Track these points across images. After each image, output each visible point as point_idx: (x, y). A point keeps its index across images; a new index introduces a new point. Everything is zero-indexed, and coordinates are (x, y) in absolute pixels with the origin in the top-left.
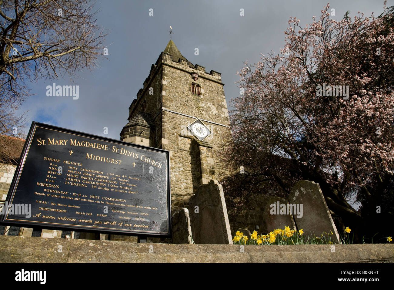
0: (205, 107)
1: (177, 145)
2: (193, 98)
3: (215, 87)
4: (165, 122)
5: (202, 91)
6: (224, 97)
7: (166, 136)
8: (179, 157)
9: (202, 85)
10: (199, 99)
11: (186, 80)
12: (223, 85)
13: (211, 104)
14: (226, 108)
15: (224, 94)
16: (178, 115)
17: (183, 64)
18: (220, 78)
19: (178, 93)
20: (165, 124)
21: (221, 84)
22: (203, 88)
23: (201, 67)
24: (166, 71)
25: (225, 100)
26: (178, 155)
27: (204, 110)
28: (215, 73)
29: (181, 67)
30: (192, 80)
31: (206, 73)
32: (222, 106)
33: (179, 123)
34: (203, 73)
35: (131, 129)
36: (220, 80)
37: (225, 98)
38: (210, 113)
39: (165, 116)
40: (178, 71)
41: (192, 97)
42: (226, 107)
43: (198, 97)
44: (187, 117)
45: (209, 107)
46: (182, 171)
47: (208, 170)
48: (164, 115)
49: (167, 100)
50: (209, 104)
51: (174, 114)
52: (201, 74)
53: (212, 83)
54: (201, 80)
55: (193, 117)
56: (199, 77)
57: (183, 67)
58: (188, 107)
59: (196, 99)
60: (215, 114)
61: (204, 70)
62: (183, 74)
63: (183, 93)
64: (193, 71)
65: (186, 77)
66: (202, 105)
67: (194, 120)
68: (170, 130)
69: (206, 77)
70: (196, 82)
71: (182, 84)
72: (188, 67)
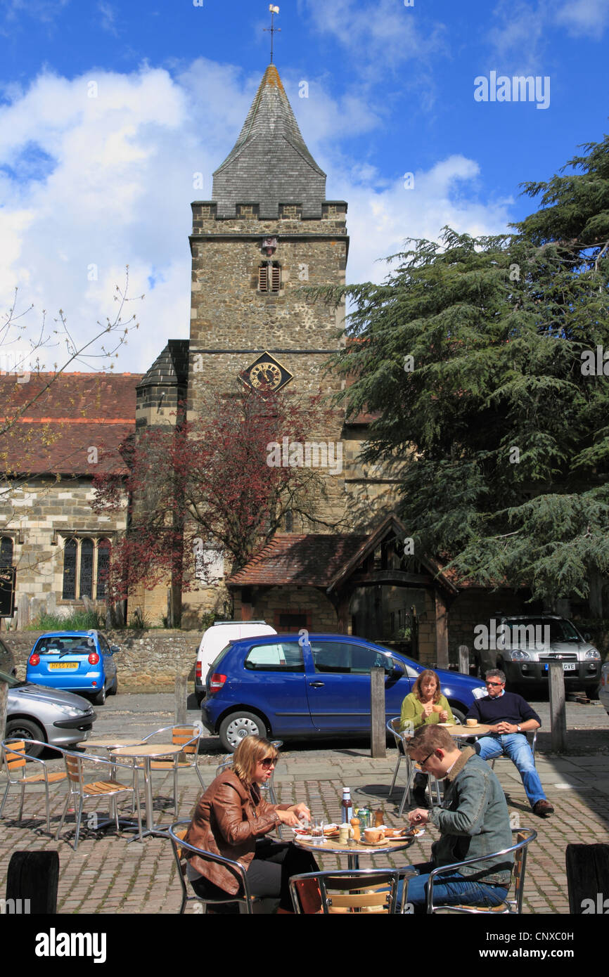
0: (288, 316)
2: (259, 304)
3: (322, 253)
4: (193, 378)
5: (284, 276)
7: (194, 405)
9: (284, 260)
10: (272, 302)
11: (247, 260)
12: (346, 239)
13: (305, 304)
16: (221, 356)
17: (243, 218)
18: (341, 218)
19: (225, 302)
20: (194, 382)
21: (339, 239)
22: (288, 269)
24: (200, 255)
27: (284, 324)
28: (330, 210)
29: (235, 229)
30: (263, 258)
31: (303, 219)
32: (330, 303)
33: (221, 371)
34: (294, 222)
35: (145, 391)
36: (341, 224)
38: (298, 328)
41: (257, 301)
43: (272, 298)
44: (239, 355)
45: (296, 315)
49: (199, 327)
50: (299, 307)
51: (213, 355)
52: (288, 227)
53: (314, 244)
54: (286, 246)
55: (256, 349)
56: (281, 240)
57: (242, 227)
58: (245, 330)
59: (267, 303)
60: (310, 327)
61: (298, 212)
62: (241, 246)
63: (237, 298)
64: (267, 227)
65: (248, 252)
66: (282, 313)
67: (255, 357)
68: (203, 392)
69: (301, 231)
70: (273, 258)
71: (234, 276)
72: (256, 221)
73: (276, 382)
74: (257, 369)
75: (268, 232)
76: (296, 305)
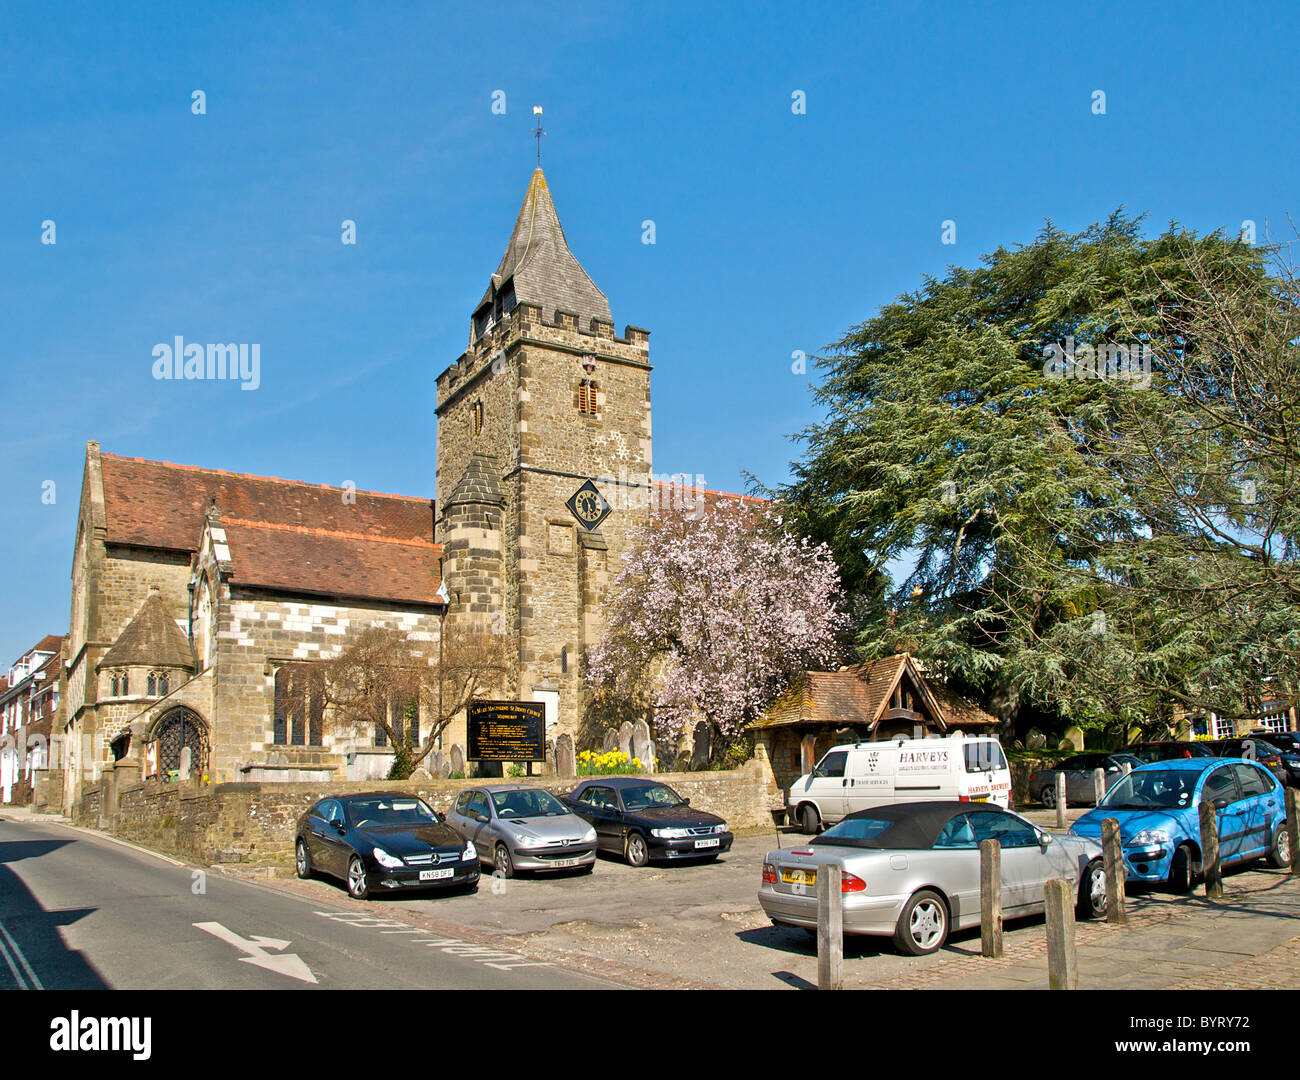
0: (605, 443)
1: (548, 546)
2: (581, 425)
3: (631, 380)
4: (525, 499)
5: (601, 399)
6: (648, 405)
7: (528, 530)
8: (549, 570)
9: (599, 380)
10: (593, 425)
11: (570, 376)
12: (650, 369)
13: (618, 433)
14: (649, 438)
15: (648, 399)
16: (550, 477)
17: (565, 328)
18: (645, 346)
19: (552, 418)
20: (527, 503)
21: (645, 368)
22: (604, 392)
23: (605, 323)
24: (528, 361)
25: (649, 414)
26: (549, 567)
27: (602, 451)
28: (637, 335)
29: (559, 339)
30: (583, 374)
31: (616, 341)
32: (639, 434)
33: (550, 495)
34: (607, 341)
35: (465, 508)
36: (645, 353)
37: (649, 410)
38: (614, 457)
39: (527, 485)
40: (554, 354)
41: (579, 423)
42: (650, 434)
43: (592, 421)
44: (566, 479)
45: (612, 442)
46: (554, 597)
47: (597, 596)
48: (525, 482)
49: (530, 443)
50: (615, 434)
51: (542, 476)
52: (603, 347)
53: (626, 369)
54: (601, 366)
55: (579, 475)
56: (599, 359)
57: (565, 339)
58: (569, 452)
59: (588, 426)
60: (624, 458)
61: (612, 333)
62: (564, 357)
63: (562, 415)
64: (586, 343)
65: (570, 367)
66: (600, 439)
67: (580, 483)
68: (534, 515)
69: (614, 354)
70: (590, 378)
71: (559, 391)
72: (576, 334)
73: (597, 512)
74: (582, 497)
75: (587, 348)
76: (612, 432)
